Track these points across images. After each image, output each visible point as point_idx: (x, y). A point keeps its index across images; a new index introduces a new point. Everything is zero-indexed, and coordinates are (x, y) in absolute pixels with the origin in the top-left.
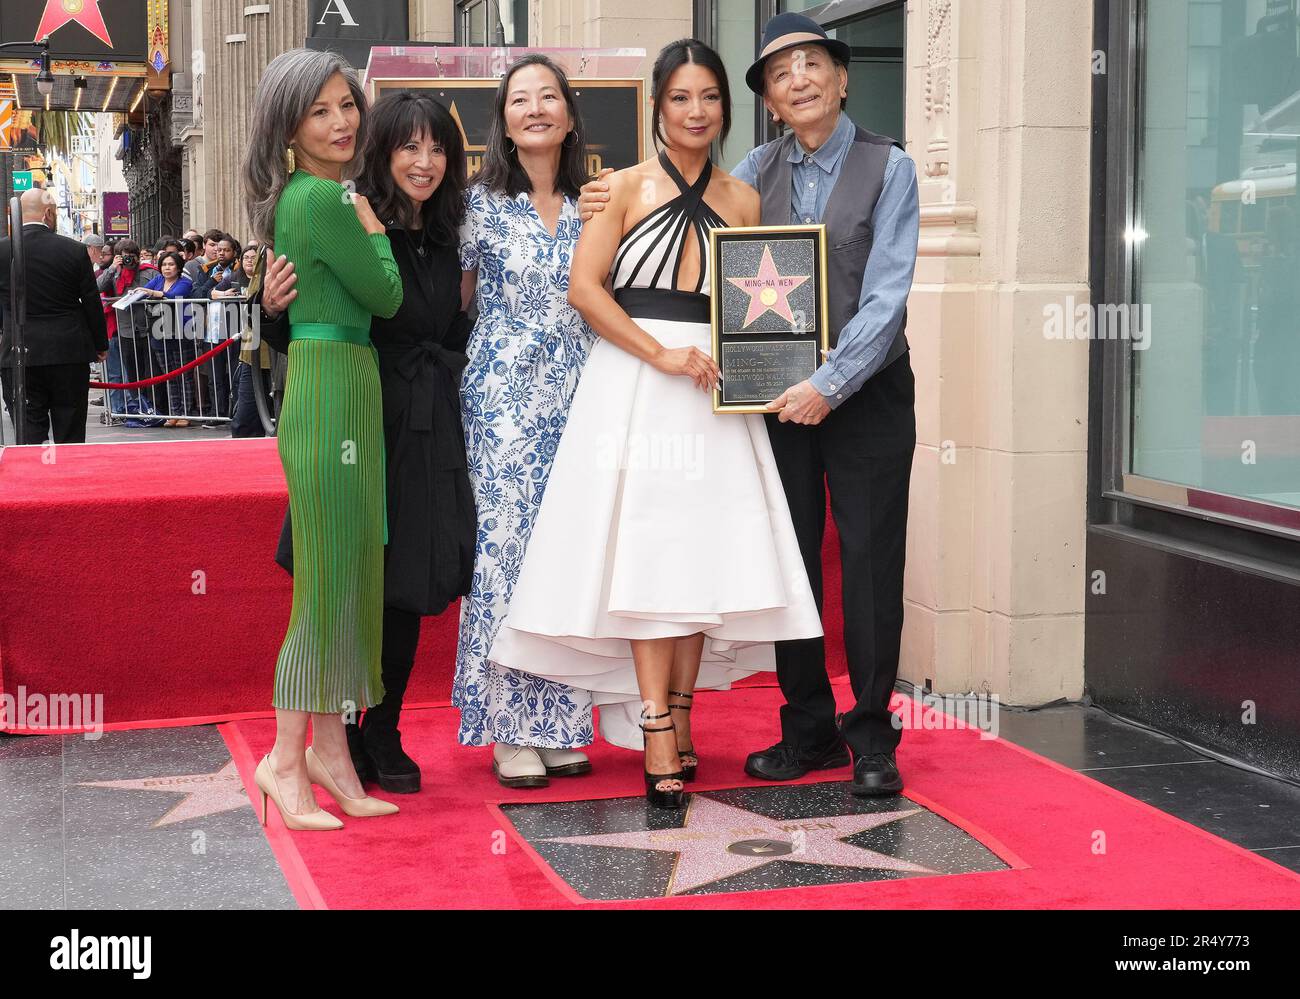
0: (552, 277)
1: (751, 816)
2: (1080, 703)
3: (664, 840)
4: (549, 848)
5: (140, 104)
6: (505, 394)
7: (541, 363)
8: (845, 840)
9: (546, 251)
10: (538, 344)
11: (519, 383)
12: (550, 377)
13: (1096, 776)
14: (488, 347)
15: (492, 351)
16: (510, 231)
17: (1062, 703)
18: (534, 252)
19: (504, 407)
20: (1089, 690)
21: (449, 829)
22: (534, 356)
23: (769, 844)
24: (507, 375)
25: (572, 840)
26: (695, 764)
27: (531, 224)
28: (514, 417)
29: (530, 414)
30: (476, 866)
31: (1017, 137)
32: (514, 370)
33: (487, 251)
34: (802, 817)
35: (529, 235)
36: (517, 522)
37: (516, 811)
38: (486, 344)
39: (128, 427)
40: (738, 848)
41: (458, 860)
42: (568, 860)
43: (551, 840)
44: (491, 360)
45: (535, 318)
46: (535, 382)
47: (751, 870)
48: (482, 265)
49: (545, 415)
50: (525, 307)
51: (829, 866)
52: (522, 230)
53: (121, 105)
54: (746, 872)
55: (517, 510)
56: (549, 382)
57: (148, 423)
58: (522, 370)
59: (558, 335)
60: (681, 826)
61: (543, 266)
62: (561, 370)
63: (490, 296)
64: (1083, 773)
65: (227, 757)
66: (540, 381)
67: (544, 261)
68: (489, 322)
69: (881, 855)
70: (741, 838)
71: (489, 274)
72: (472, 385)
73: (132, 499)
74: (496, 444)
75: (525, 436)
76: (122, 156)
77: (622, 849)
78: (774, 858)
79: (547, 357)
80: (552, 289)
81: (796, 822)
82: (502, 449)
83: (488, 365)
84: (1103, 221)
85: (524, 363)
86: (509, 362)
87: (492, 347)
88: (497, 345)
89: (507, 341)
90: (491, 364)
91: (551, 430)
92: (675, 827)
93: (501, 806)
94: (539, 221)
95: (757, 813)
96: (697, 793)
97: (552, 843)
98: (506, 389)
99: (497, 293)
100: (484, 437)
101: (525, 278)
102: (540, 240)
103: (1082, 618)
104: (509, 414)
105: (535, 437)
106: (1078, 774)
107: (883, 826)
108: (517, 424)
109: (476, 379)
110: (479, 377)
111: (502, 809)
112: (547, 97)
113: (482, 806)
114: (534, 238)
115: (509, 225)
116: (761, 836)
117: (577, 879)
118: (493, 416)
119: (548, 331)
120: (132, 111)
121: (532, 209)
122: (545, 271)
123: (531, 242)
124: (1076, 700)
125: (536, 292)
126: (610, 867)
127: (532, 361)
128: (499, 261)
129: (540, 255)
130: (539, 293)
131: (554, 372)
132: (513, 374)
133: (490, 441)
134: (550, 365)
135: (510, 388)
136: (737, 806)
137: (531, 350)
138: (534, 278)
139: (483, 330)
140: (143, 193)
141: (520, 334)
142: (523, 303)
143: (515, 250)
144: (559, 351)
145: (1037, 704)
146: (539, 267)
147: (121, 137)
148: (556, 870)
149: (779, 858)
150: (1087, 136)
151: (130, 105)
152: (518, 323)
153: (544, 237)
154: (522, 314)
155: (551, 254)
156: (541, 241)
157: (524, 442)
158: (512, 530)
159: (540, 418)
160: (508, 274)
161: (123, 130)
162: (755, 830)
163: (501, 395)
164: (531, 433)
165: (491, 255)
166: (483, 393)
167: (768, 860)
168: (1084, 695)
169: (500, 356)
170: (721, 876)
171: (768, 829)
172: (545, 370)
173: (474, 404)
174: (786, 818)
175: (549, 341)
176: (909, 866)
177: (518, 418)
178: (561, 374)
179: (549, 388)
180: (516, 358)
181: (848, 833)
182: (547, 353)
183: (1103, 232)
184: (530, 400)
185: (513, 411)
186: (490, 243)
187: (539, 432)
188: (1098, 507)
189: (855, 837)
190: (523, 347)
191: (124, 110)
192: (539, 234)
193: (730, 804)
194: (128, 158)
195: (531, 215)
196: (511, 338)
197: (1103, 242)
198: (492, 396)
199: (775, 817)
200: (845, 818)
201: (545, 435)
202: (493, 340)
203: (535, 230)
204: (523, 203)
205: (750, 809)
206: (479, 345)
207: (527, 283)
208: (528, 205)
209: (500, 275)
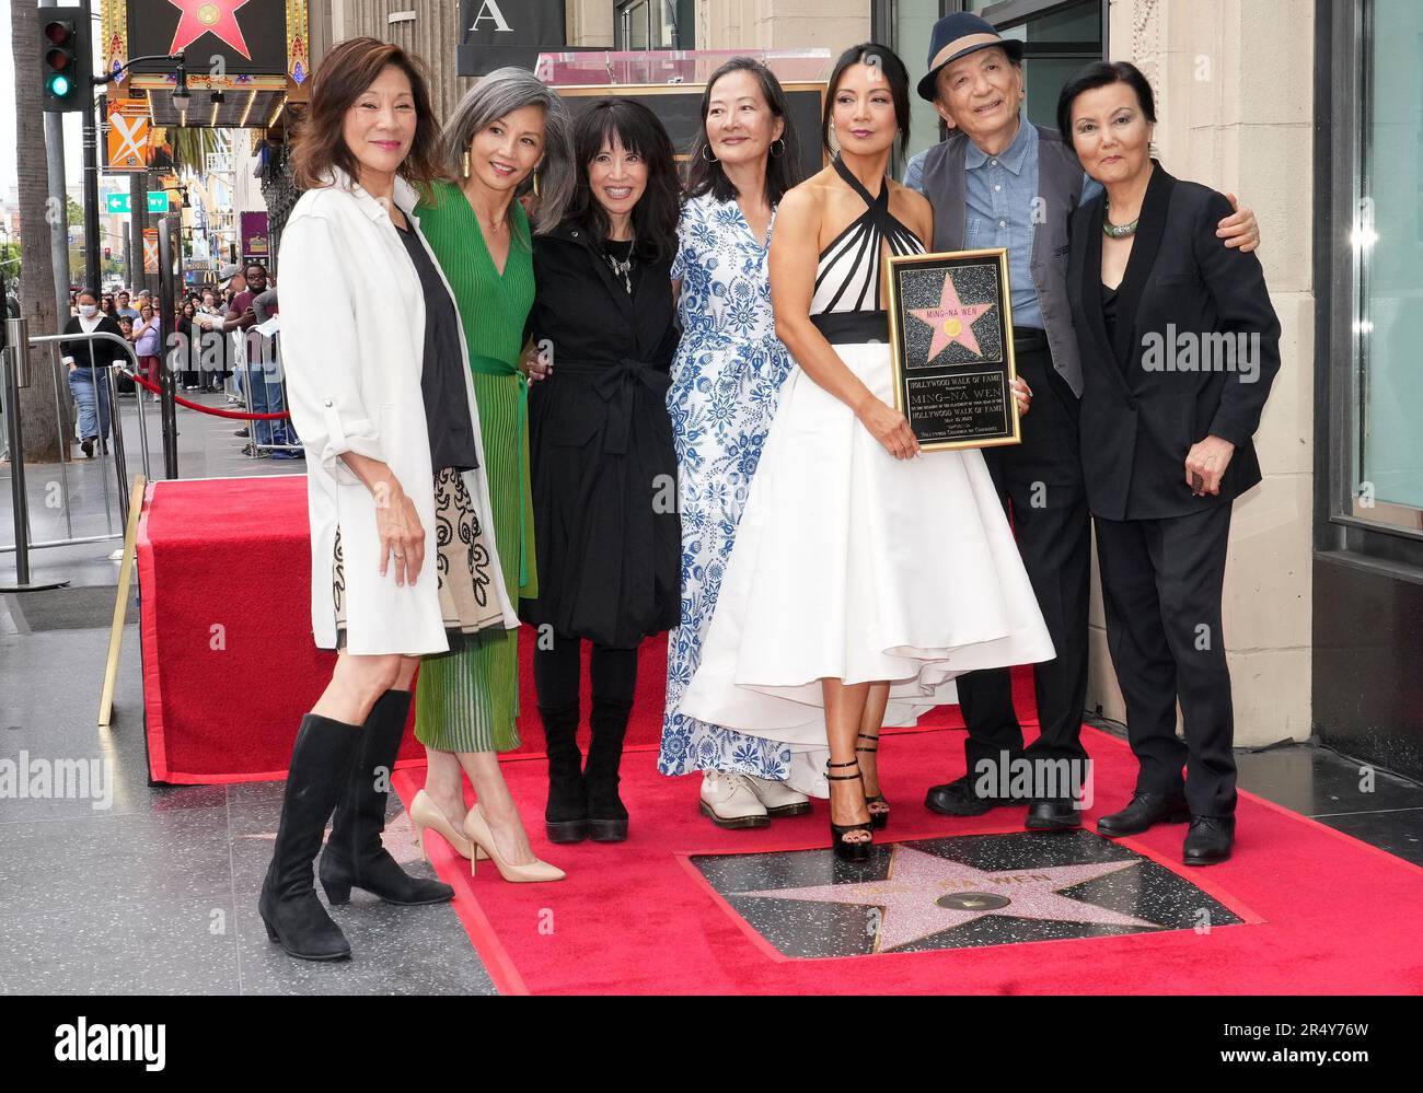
0: (761, 289)
1: (960, 868)
2: (1307, 744)
3: (856, 894)
4: (745, 902)
5: (280, 118)
6: (709, 411)
7: (746, 379)
8: (1061, 893)
9: (755, 261)
10: (742, 359)
11: (723, 400)
12: (755, 393)
13: (1331, 822)
14: (692, 363)
15: (697, 367)
16: (718, 240)
17: (1288, 744)
18: (742, 262)
19: (707, 425)
20: (1317, 729)
21: (637, 883)
22: (738, 372)
23: (980, 898)
24: (712, 391)
25: (767, 894)
27: (740, 234)
28: (717, 435)
29: (733, 432)
30: (668, 922)
31: (1234, 135)
32: (718, 387)
33: (692, 261)
34: (1014, 868)
35: (738, 245)
36: (721, 543)
37: (707, 864)
38: (690, 360)
39: (274, 458)
40: (945, 902)
41: (650, 915)
42: (766, 914)
43: (746, 893)
44: (695, 377)
45: (741, 332)
46: (739, 399)
47: (963, 925)
48: (687, 277)
49: (748, 434)
50: (730, 320)
51: (1047, 921)
52: (731, 240)
53: (260, 120)
54: (957, 928)
55: (721, 531)
56: (754, 399)
57: (295, 454)
58: (726, 386)
59: (765, 350)
60: (885, 878)
61: (752, 277)
62: (767, 387)
63: (694, 310)
64: (1316, 819)
65: (398, 807)
66: (745, 397)
67: (753, 271)
68: (694, 338)
69: (1102, 909)
70: (949, 891)
71: (694, 286)
72: (677, 403)
73: (294, 536)
74: (698, 463)
75: (728, 455)
76: (261, 173)
77: (823, 903)
78: (987, 913)
79: (753, 372)
80: (760, 301)
81: (1008, 874)
82: (705, 468)
83: (692, 383)
84: (1329, 223)
85: (729, 379)
86: (714, 378)
87: (696, 363)
88: (701, 361)
89: (711, 356)
90: (695, 381)
91: (753, 448)
92: (877, 880)
93: (691, 858)
94: (748, 231)
95: (965, 863)
96: (900, 843)
97: (748, 897)
98: (710, 406)
99: (701, 307)
100: (686, 457)
101: (733, 290)
102: (749, 249)
103: (1309, 653)
104: (712, 432)
105: (738, 456)
106: (1310, 820)
107: (1102, 878)
108: (720, 442)
109: (680, 398)
110: (685, 395)
111: (694, 862)
112: (744, 108)
113: (671, 858)
114: (743, 248)
115: (718, 234)
116: (971, 889)
117: (776, 935)
118: (696, 434)
119: (754, 346)
120: (271, 126)
121: (741, 218)
122: (754, 282)
123: (740, 252)
124: (1303, 740)
125: (743, 304)
126: (811, 923)
127: (737, 378)
128: (705, 272)
129: (749, 265)
130: (747, 305)
131: (760, 389)
132: (718, 391)
133: (692, 461)
134: (756, 381)
135: (715, 405)
136: (943, 857)
137: (735, 366)
138: (742, 289)
139: (687, 346)
140: (283, 212)
141: (724, 349)
142: (729, 315)
143: (723, 260)
144: (766, 368)
145: (1261, 745)
146: (747, 277)
147: (260, 154)
148: (754, 926)
149: (992, 912)
150: (1309, 132)
151: (269, 120)
152: (724, 338)
153: (753, 247)
154: (727, 327)
155: (760, 265)
156: (751, 251)
157: (727, 461)
158: (716, 551)
159: (743, 436)
160: (715, 285)
161: (261, 146)
162: (965, 883)
163: (705, 412)
164: (733, 451)
165: (697, 265)
166: (687, 412)
167: (980, 914)
168: (1312, 734)
169: (705, 371)
170: (931, 931)
171: (980, 881)
172: (749, 386)
173: (678, 423)
174: (997, 869)
175: (755, 356)
176: (1133, 920)
177: (721, 436)
178: (767, 391)
179: (753, 405)
180: (720, 373)
181: (1065, 885)
182: (753, 368)
183: (1328, 234)
184: (734, 417)
185: (717, 429)
186: (697, 253)
187: (741, 451)
188: (1325, 530)
189: (1072, 889)
190: (727, 363)
191: (263, 126)
192: (748, 245)
193: (936, 855)
194: (267, 176)
195: (741, 225)
196: (714, 353)
197: (1328, 245)
198: (696, 412)
199: (986, 868)
200: (1060, 869)
201: (747, 453)
202: (697, 355)
203: (743, 240)
204: (732, 212)
205: (957, 860)
206: (683, 362)
207: (734, 295)
208: (737, 214)
209: (707, 287)
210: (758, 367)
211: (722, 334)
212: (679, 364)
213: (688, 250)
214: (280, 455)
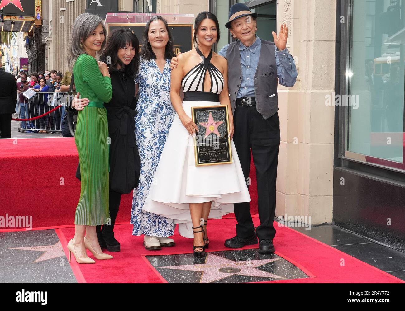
0: (161, 87)
1: (227, 260)
2: (331, 224)
3: (198, 268)
4: (162, 270)
5: (32, 30)
6: (147, 123)
7: (158, 114)
8: (256, 268)
9: (159, 78)
10: (157, 107)
11: (152, 120)
12: (161, 118)
13: (336, 247)
14: (142, 108)
15: (143, 109)
16: (148, 72)
17: (326, 224)
18: (156, 78)
19: (147, 127)
20: (334, 220)
21: (129, 264)
22: (155, 111)
23: (232, 269)
24: (148, 117)
25: (168, 267)
26: (209, 243)
27: (155, 70)
28: (150, 130)
29: (155, 129)
30: (138, 276)
31: (312, 43)
32: (150, 116)
33: (141, 78)
34: (242, 260)
35: (154, 73)
36: (151, 164)
37: (151, 258)
38: (141, 107)
40: (222, 270)
41: (132, 274)
42: (167, 274)
43: (162, 267)
44: (143, 112)
45: (156, 99)
46: (156, 119)
47: (226, 278)
48: (140, 83)
49: (160, 130)
50: (153, 96)
51: (251, 276)
52: (152, 71)
53: (26, 30)
54: (224, 278)
55: (151, 160)
57: (33, 131)
58: (152, 115)
59: (164, 105)
60: (204, 263)
61: (158, 83)
62: (165, 116)
63: (142, 92)
64: (333, 247)
65: (58, 240)
66: (158, 119)
67: (159, 81)
68: (142, 100)
69: (268, 273)
70: (223, 267)
71: (142, 85)
72: (137, 120)
73: (28, 157)
74: (144, 139)
75: (154, 137)
76: (26, 46)
77: (185, 270)
78: (234, 274)
79: (160, 111)
80: (161, 90)
81: (241, 262)
82: (146, 140)
83: (142, 114)
84: (339, 70)
85: (152, 113)
86: (148, 113)
87: (143, 108)
88: (145, 108)
89: (148, 106)
90: (143, 114)
91: (162, 135)
92: (202, 263)
93: (146, 256)
94: (158, 69)
95: (228, 259)
96: (209, 252)
97: (162, 268)
98: (147, 121)
99: (144, 91)
100: (141, 137)
101: (152, 87)
102: (158, 74)
103: (332, 197)
104: (149, 129)
105: (157, 137)
106: (331, 247)
107: (269, 263)
108: (151, 132)
109: (138, 119)
110: (139, 118)
111: (146, 257)
112: (162, 31)
113: (140, 256)
114: (156, 74)
115: (148, 70)
116: (230, 266)
117: (170, 280)
118: (144, 130)
119: (160, 103)
120: (29, 32)
121: (155, 65)
122: (159, 84)
123: (155, 75)
124: (330, 223)
125: (156, 91)
126: (181, 276)
127: (155, 113)
128: (145, 81)
129: (158, 79)
130: (157, 91)
131: (162, 117)
132: (150, 117)
133: (142, 138)
134: (161, 114)
135: (149, 121)
136: (222, 257)
137: (154, 109)
138: (155, 87)
139: (140, 103)
140: (33, 58)
141: (152, 104)
142: (152, 94)
143: (150, 78)
144: (164, 110)
145: (318, 224)
146: (157, 83)
147: (26, 40)
148: (164, 277)
149: (235, 274)
150: (334, 43)
151: (29, 30)
152: (151, 101)
153: (159, 74)
154: (152, 98)
155: (161, 79)
156: (158, 75)
157: (153, 139)
158: (149, 166)
159: (159, 131)
160: (147, 85)
161: (26, 38)
162: (228, 265)
163: (146, 123)
164: (156, 136)
165: (142, 79)
166: (140, 123)
167: (232, 274)
168: (333, 221)
169: (146, 111)
170: (216, 279)
171: (232, 264)
172: (159, 116)
173: (138, 126)
174: (237, 260)
175: (161, 107)
176: (277, 276)
177: (152, 131)
178: (165, 117)
179: (161, 122)
180: (150, 112)
181: (257, 266)
182: (160, 110)
183: (339, 73)
184: (155, 125)
185: (150, 129)
186: (142, 75)
187: (158, 136)
188: (338, 161)
189: (260, 267)
190: (152, 108)
191: (27, 32)
192: (157, 73)
193: (219, 256)
194: (28, 47)
195: (155, 67)
196: (149, 105)
197: (339, 76)
198: (143, 124)
199: (234, 260)
200: (256, 261)
201: (160, 137)
202: (143, 106)
203: (156, 71)
204: (153, 63)
205: (226, 258)
206: (139, 108)
207: (153, 88)
208: (154, 63)
209: (145, 86)
210: (162, 110)
211: (150, 100)
212: (138, 108)
213: (139, 75)
214: (29, 132)
